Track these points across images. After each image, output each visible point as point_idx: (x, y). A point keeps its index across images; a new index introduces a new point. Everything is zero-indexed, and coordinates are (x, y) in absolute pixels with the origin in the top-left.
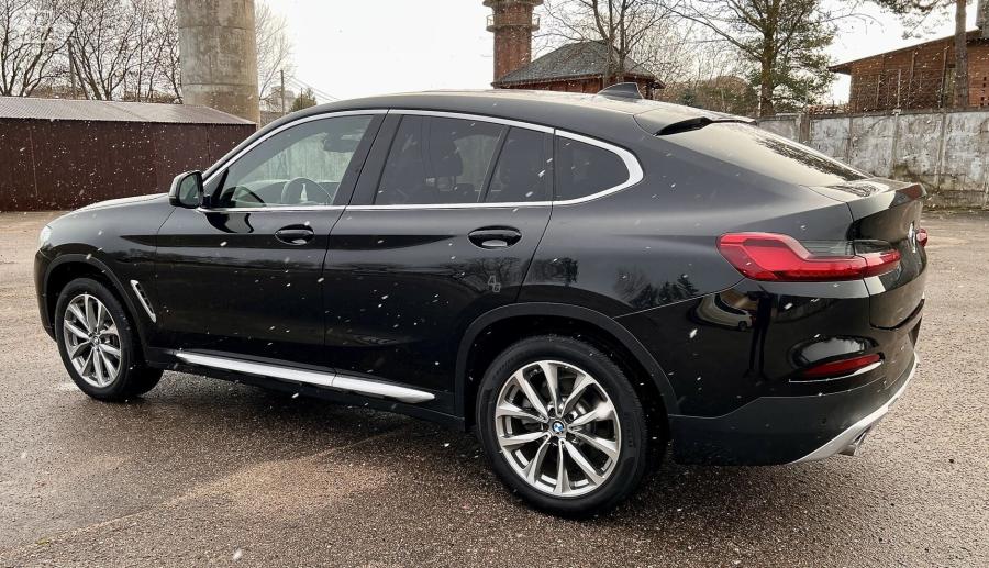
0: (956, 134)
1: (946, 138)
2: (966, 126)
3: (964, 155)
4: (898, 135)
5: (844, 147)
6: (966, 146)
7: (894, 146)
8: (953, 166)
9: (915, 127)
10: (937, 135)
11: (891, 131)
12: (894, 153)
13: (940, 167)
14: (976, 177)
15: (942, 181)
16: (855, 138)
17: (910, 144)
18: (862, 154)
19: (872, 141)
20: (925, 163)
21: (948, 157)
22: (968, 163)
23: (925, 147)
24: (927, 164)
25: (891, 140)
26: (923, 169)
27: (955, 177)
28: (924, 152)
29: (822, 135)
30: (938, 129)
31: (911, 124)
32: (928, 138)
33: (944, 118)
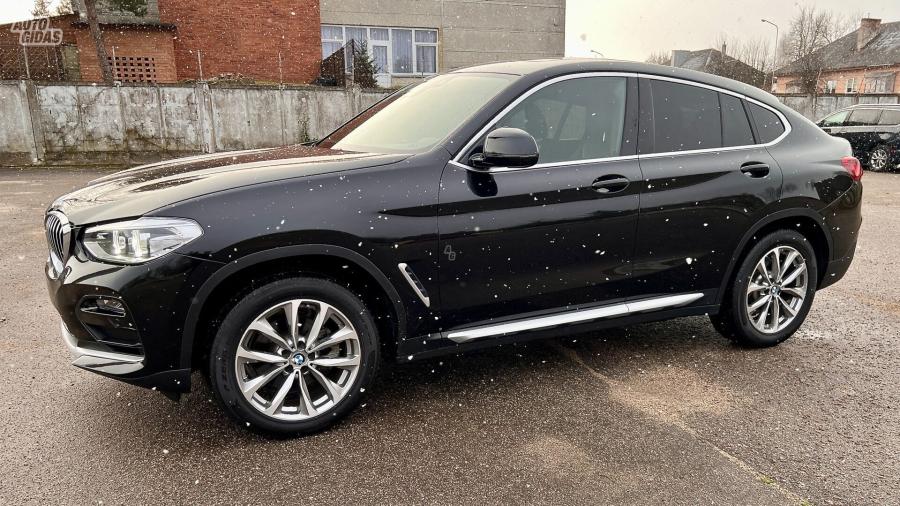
0: (169, 104)
1: (164, 108)
2: (176, 99)
3: (180, 121)
4: (123, 105)
5: (75, 113)
6: (180, 115)
7: (122, 114)
8: (174, 131)
9: (136, 98)
10: (155, 105)
11: (115, 100)
12: (124, 120)
13: (164, 132)
14: (193, 140)
15: (168, 143)
16: (84, 106)
17: (134, 112)
18: (94, 119)
19: (100, 108)
20: (151, 130)
21: (168, 124)
22: (185, 128)
23: (148, 115)
24: (153, 129)
25: (117, 108)
26: (151, 134)
27: (178, 141)
28: (148, 120)
29: (50, 101)
30: (155, 100)
31: (132, 95)
32: (148, 108)
33: (158, 91)
